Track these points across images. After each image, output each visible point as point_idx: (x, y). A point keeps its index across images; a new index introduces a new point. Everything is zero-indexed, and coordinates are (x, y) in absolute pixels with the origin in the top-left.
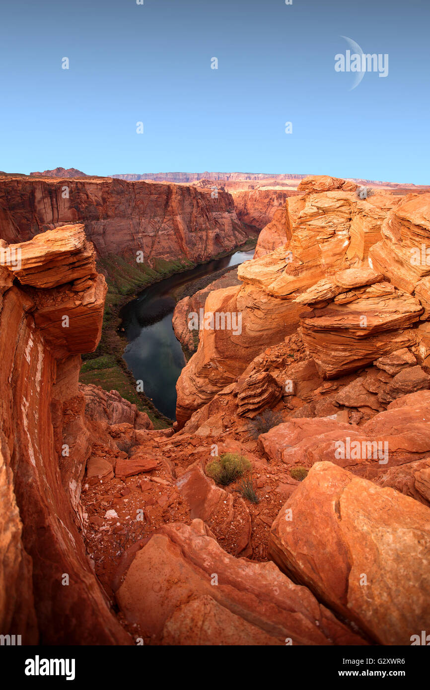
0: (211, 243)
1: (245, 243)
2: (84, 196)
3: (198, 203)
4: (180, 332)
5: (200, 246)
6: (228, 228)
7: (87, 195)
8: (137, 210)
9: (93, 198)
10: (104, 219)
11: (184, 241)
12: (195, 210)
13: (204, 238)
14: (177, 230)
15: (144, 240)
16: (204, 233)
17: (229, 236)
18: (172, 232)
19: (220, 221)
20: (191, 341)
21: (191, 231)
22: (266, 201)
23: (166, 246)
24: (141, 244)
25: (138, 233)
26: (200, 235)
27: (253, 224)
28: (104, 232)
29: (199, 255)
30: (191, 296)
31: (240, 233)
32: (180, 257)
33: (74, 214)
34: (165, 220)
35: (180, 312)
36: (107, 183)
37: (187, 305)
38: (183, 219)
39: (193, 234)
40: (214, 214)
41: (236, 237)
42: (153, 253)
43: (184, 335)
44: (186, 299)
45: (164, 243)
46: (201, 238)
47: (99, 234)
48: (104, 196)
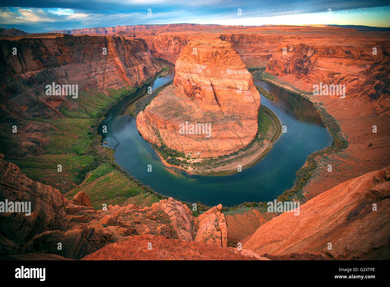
0: (141, 73)
1: (162, 71)
2: (44, 50)
3: (127, 47)
4: (147, 136)
5: (135, 76)
6: (148, 62)
7: (46, 48)
8: (87, 56)
9: (52, 50)
10: (64, 65)
11: (125, 74)
12: (126, 52)
13: (137, 70)
14: (118, 68)
15: (97, 77)
16: (136, 67)
17: (151, 67)
18: (115, 69)
19: (143, 58)
20: (158, 141)
21: (127, 67)
22: (167, 42)
23: (113, 79)
24: (96, 80)
25: (91, 72)
26: (133, 69)
27: (161, 58)
28: (66, 75)
29: (136, 82)
30: (143, 110)
31: (156, 64)
32: (124, 85)
33: (38, 64)
34: (108, 62)
35: (141, 122)
36: (60, 38)
37: (144, 117)
38: (121, 59)
39: (129, 69)
40: (139, 53)
41: (155, 68)
42: (106, 85)
43: (151, 138)
44: (141, 113)
45: (111, 78)
46: (134, 71)
47: (63, 77)
48: (60, 48)
